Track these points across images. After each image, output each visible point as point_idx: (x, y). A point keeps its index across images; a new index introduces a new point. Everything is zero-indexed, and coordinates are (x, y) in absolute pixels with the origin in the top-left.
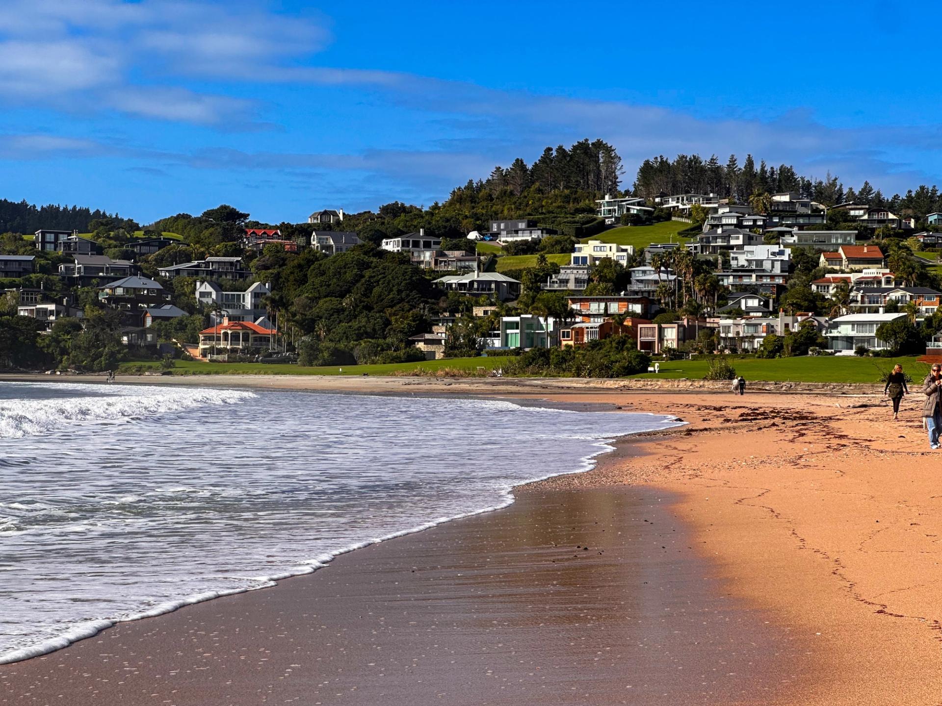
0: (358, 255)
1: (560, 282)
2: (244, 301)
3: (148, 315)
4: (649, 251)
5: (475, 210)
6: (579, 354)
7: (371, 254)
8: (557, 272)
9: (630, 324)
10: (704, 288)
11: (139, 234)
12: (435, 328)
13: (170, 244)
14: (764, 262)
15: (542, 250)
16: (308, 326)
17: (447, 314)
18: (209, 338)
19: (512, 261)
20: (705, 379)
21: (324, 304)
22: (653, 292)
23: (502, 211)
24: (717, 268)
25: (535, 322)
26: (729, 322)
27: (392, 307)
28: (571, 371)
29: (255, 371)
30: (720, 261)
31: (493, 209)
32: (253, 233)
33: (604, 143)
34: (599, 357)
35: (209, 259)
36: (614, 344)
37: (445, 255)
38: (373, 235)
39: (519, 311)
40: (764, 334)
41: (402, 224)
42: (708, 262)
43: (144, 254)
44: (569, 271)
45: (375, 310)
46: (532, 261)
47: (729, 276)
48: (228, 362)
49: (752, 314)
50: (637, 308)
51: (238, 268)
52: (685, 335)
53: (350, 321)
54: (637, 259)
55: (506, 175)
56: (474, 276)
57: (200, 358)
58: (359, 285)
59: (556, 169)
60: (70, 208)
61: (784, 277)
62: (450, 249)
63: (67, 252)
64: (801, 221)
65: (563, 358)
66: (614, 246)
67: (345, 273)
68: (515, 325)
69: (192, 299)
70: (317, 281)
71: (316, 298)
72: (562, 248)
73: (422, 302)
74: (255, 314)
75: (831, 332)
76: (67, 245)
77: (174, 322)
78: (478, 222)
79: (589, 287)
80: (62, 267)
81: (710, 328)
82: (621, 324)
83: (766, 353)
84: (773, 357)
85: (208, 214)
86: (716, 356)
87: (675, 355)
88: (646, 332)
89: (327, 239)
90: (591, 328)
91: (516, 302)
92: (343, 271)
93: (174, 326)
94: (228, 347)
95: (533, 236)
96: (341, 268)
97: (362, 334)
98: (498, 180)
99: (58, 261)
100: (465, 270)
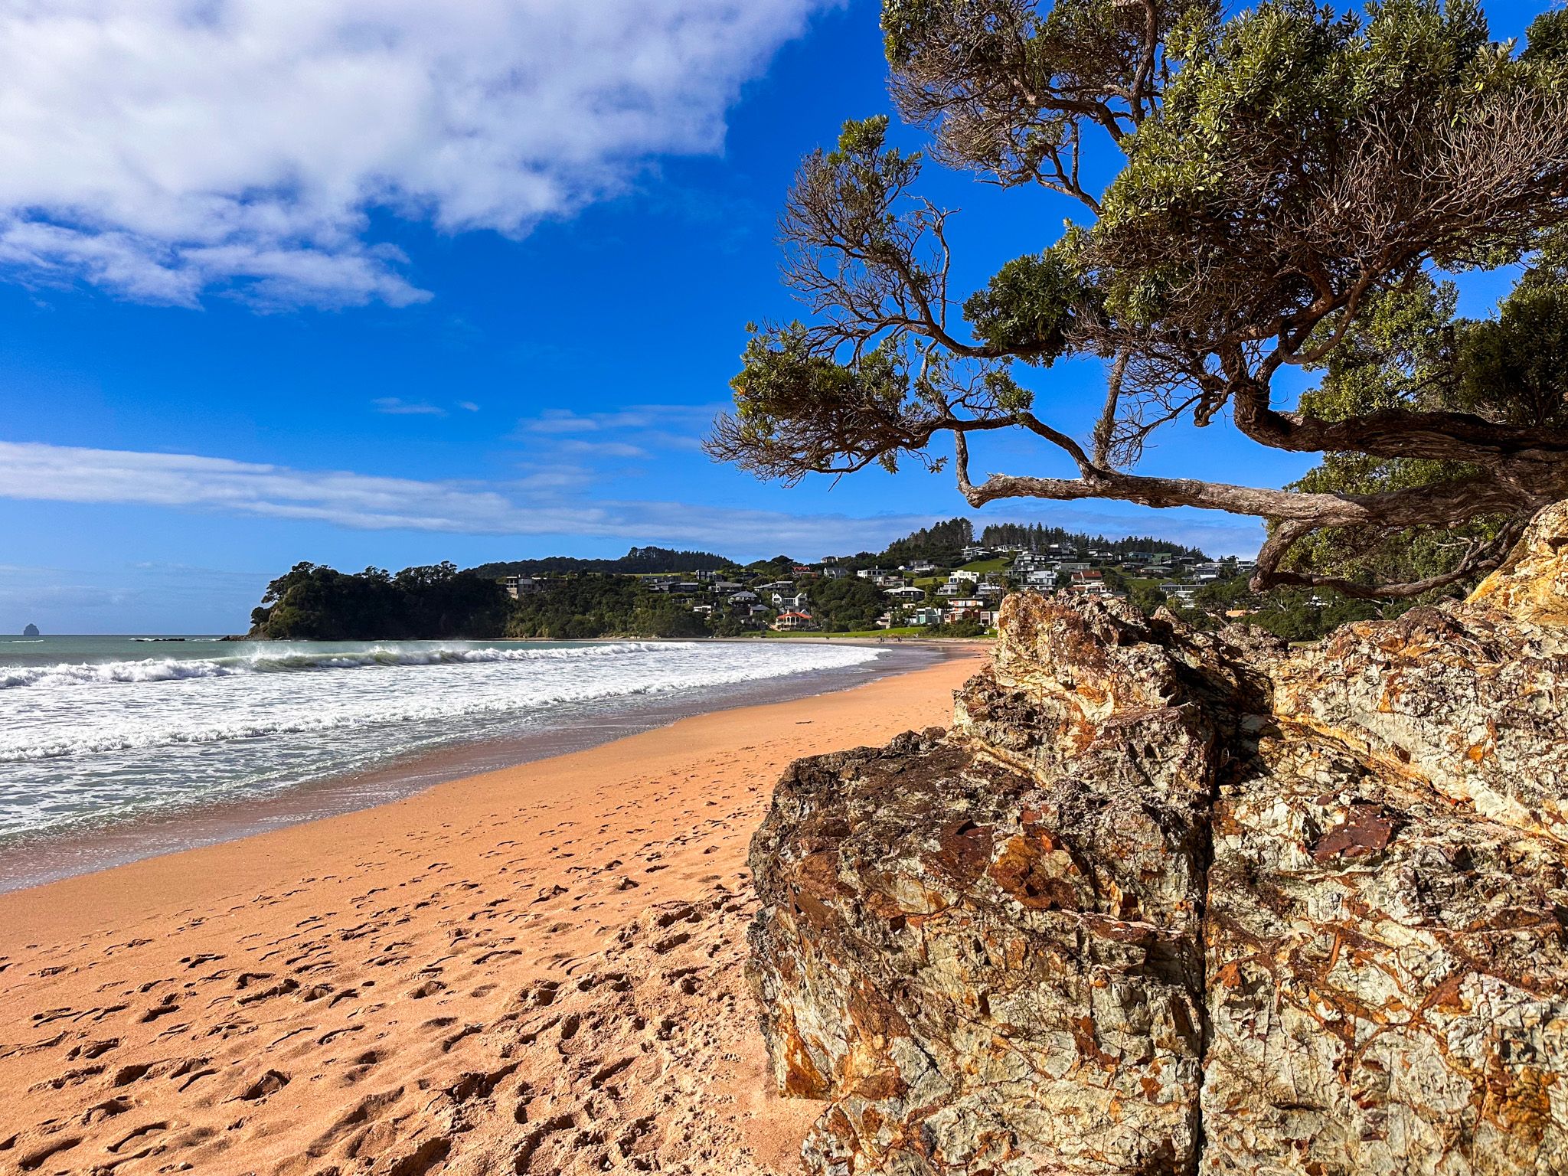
0: (847, 580)
1: (944, 591)
2: (794, 602)
3: (751, 609)
4: (987, 575)
5: (902, 554)
6: (953, 627)
7: (854, 579)
8: (942, 586)
9: (977, 611)
11: (743, 570)
12: (885, 614)
13: (758, 575)
14: (1044, 580)
15: (935, 575)
16: (826, 614)
17: (891, 607)
18: (780, 620)
19: (921, 581)
21: (834, 604)
22: (988, 595)
23: (916, 555)
24: (1020, 583)
25: (933, 611)
27: (865, 604)
28: (949, 634)
30: (1022, 580)
31: (911, 554)
32: (797, 569)
34: (962, 628)
35: (777, 582)
36: (969, 622)
37: (889, 579)
38: (853, 569)
39: (925, 606)
41: (867, 563)
43: (746, 580)
44: (948, 586)
45: (857, 606)
46: (930, 581)
48: (790, 631)
50: (981, 604)
51: (791, 586)
53: (846, 611)
54: (981, 580)
55: (917, 536)
56: (903, 589)
57: (776, 629)
58: (848, 594)
59: (942, 533)
62: (891, 575)
63: (711, 580)
64: (1063, 558)
65: (946, 628)
66: (970, 573)
67: (843, 588)
68: (923, 613)
69: (770, 601)
70: (829, 592)
71: (829, 600)
72: (945, 574)
73: (879, 602)
74: (800, 608)
76: (711, 577)
77: (764, 613)
78: (903, 561)
79: (958, 593)
80: (710, 587)
82: (973, 612)
85: (774, 560)
88: (985, 615)
89: (832, 571)
90: (959, 614)
91: (923, 601)
92: (841, 587)
93: (763, 615)
94: (790, 624)
95: (931, 568)
96: (839, 586)
97: (852, 618)
98: (913, 539)
99: (708, 585)
100: (899, 586)
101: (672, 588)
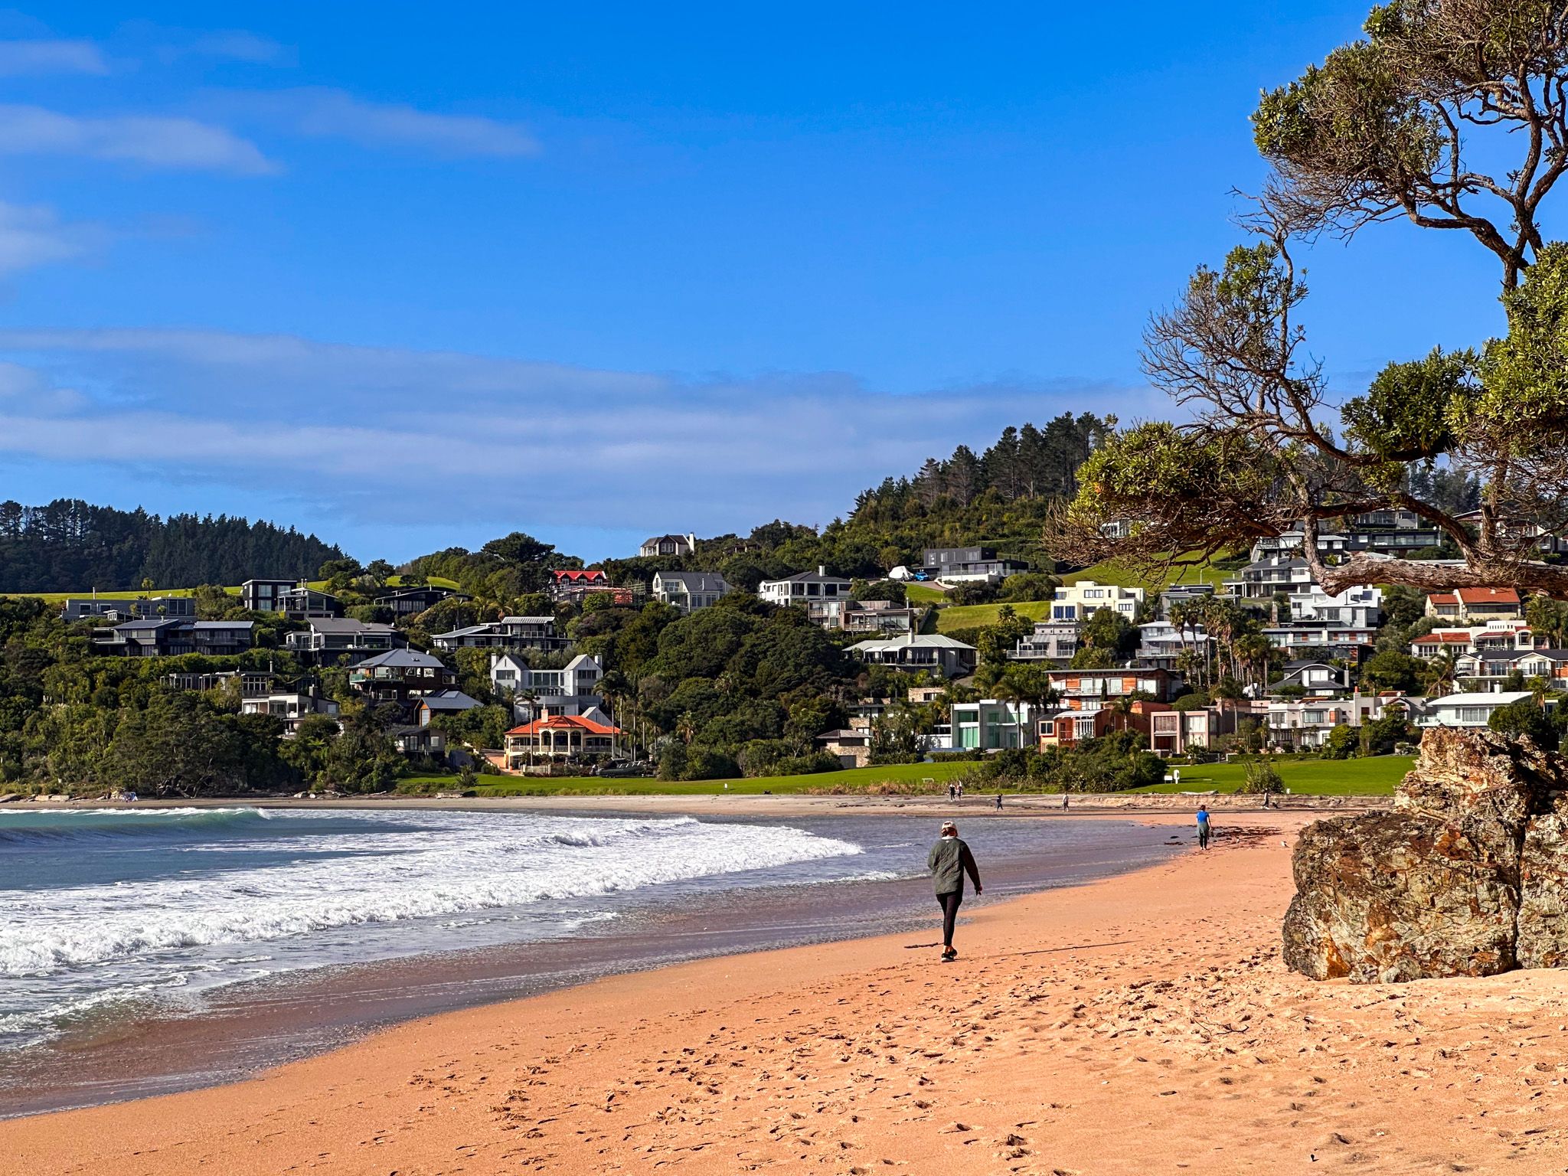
0: (729, 612)
1: (1036, 648)
2: (562, 684)
3: (425, 706)
4: (1167, 597)
5: (898, 532)
6: (1067, 758)
7: (750, 610)
8: (1030, 632)
9: (1140, 711)
10: (1249, 656)
11: (394, 581)
12: (852, 721)
13: (442, 598)
14: (1341, 611)
15: (1006, 595)
16: (667, 722)
17: (870, 700)
18: (521, 741)
19: (961, 614)
20: (1239, 792)
21: (688, 688)
22: (1174, 659)
23: (942, 532)
24: (1269, 619)
25: (1002, 710)
26: (1282, 707)
27: (788, 690)
28: (1056, 783)
29: (599, 790)
30: (1275, 610)
31: (928, 530)
32: (566, 576)
33: (1096, 418)
34: (1096, 763)
35: (506, 620)
36: (1116, 744)
37: (860, 608)
38: (745, 576)
39: (977, 694)
40: (1332, 725)
41: (788, 556)
42: (1256, 612)
43: (405, 613)
44: (1048, 631)
45: (764, 695)
46: (990, 615)
47: (1288, 633)
48: (552, 776)
49: (1318, 693)
50: (1151, 686)
51: (550, 633)
52: (1220, 727)
53: (729, 712)
54: (1149, 610)
55: (943, 472)
56: (907, 641)
57: (509, 770)
58: (736, 657)
59: (1022, 461)
60: (215, 519)
61: (1370, 633)
62: (867, 598)
63: (292, 612)
64: (1403, 541)
65: (1045, 764)
66: (1115, 589)
67: (715, 638)
68: (972, 716)
69: (485, 681)
70: (673, 652)
71: (673, 678)
72: (1036, 592)
73: (834, 682)
74: (580, 703)
75: (1427, 721)
76: (291, 602)
77: (464, 716)
78: (905, 552)
79: (1079, 654)
80: (292, 636)
81: (1256, 715)
82: (1127, 711)
83: (1334, 752)
84: (1345, 758)
85: (491, 547)
86: (1263, 757)
87: (1205, 756)
88: (1164, 723)
89: (677, 584)
90: (1084, 718)
91: (971, 678)
92: (711, 636)
93: (463, 723)
94: (551, 754)
95: (991, 573)
96: (707, 632)
97: (747, 732)
98: (933, 479)
99: (284, 627)
100: (891, 630)
101: (167, 639)
